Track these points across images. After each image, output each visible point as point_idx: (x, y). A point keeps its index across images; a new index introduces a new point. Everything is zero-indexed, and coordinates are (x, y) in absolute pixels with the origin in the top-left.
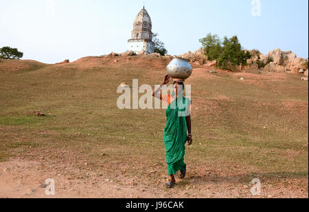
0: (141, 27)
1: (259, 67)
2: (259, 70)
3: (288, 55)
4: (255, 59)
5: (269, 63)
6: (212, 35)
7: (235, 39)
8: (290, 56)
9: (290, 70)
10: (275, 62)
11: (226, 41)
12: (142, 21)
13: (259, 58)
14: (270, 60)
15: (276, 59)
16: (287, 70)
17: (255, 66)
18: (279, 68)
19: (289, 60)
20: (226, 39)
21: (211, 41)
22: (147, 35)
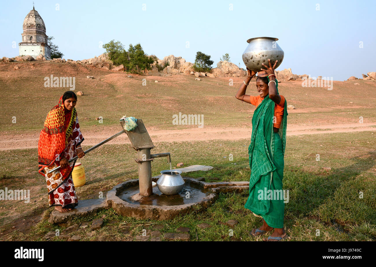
0: (34, 30)
1: (159, 71)
2: (159, 73)
3: (180, 60)
4: (155, 63)
5: (166, 66)
6: (115, 42)
7: (139, 47)
8: (181, 61)
9: (182, 72)
10: (171, 66)
11: (132, 49)
12: (35, 24)
13: (157, 63)
14: (167, 64)
15: (172, 64)
16: (181, 72)
17: (155, 70)
18: (175, 71)
19: (181, 64)
20: (131, 46)
21: (113, 46)
22: (42, 38)
